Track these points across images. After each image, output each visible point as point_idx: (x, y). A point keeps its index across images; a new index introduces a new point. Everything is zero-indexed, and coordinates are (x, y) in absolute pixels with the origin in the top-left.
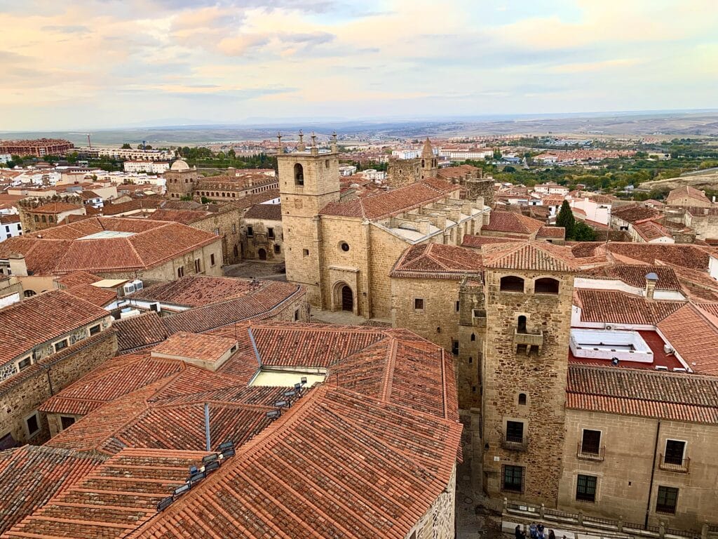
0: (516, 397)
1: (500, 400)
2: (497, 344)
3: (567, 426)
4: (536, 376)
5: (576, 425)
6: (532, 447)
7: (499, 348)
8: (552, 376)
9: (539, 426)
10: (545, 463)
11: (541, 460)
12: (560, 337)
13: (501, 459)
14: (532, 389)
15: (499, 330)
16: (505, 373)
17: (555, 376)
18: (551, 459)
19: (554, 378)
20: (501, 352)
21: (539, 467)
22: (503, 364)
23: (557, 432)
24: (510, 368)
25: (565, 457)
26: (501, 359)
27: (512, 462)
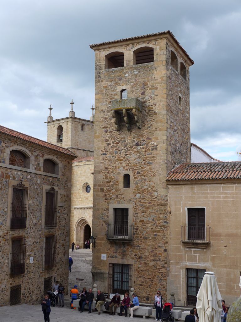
0: (121, 179)
1: (107, 185)
2: (103, 123)
3: (171, 207)
4: (139, 152)
5: (180, 204)
6: (138, 238)
7: (105, 128)
8: (152, 149)
9: (143, 212)
10: (152, 258)
11: (147, 254)
12: (157, 105)
13: (108, 257)
14: (135, 168)
15: (105, 108)
16: (110, 153)
17: (155, 148)
18: (157, 252)
19: (154, 152)
20: (106, 131)
21: (146, 264)
22: (109, 144)
23: (161, 216)
24: (114, 147)
25: (171, 247)
26: (107, 138)
27: (118, 260)
